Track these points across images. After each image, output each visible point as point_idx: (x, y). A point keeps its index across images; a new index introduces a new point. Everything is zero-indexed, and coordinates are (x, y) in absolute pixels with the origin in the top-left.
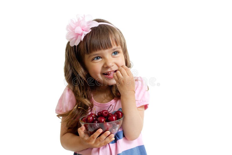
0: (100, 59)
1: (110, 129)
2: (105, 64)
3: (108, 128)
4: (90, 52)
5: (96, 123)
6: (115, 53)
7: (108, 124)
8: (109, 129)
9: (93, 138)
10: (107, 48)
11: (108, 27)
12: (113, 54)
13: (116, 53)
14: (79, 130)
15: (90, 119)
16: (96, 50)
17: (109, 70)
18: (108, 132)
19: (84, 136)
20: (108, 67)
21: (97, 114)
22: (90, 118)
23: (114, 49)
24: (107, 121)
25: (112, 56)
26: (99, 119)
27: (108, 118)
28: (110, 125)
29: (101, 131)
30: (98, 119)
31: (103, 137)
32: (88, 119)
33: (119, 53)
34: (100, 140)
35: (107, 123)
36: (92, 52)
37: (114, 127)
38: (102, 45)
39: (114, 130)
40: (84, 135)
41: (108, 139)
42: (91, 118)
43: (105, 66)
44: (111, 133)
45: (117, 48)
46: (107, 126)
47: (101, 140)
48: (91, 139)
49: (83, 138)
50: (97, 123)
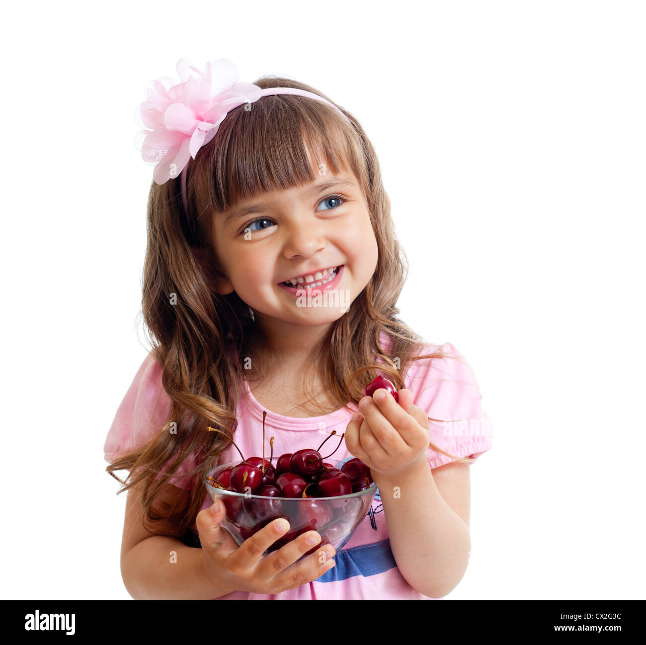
0: (272, 229)
1: (320, 524)
2: (289, 245)
3: (314, 521)
4: (229, 203)
5: (268, 495)
6: (330, 204)
7: (313, 505)
8: (317, 525)
9: (252, 550)
10: (292, 183)
11: (296, 102)
12: (323, 206)
13: (334, 201)
14: (203, 516)
15: (248, 478)
16: (253, 194)
17: (304, 268)
18: (313, 537)
19: (220, 544)
20: (299, 258)
21: (274, 463)
22: (250, 473)
23: (324, 187)
24: (315, 492)
25: (316, 211)
26: (282, 481)
27: (320, 483)
28: (325, 508)
29: (283, 525)
30: (278, 481)
31: (292, 550)
32: (243, 478)
33: (344, 201)
34: (277, 564)
35: (314, 499)
36: (236, 202)
37: (337, 517)
38: (272, 169)
39: (335, 529)
40: (217, 540)
41: (308, 564)
42: (253, 474)
43: (289, 255)
44: (324, 542)
45: (335, 182)
46: (310, 510)
47: (282, 561)
48: (241, 555)
49: (214, 550)
50: (274, 496)
